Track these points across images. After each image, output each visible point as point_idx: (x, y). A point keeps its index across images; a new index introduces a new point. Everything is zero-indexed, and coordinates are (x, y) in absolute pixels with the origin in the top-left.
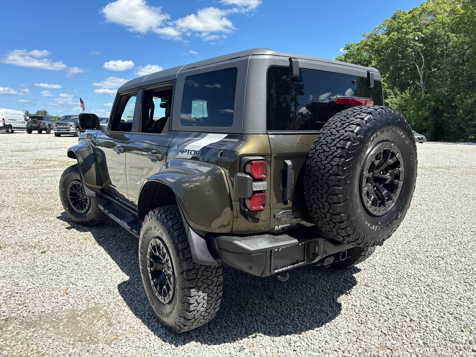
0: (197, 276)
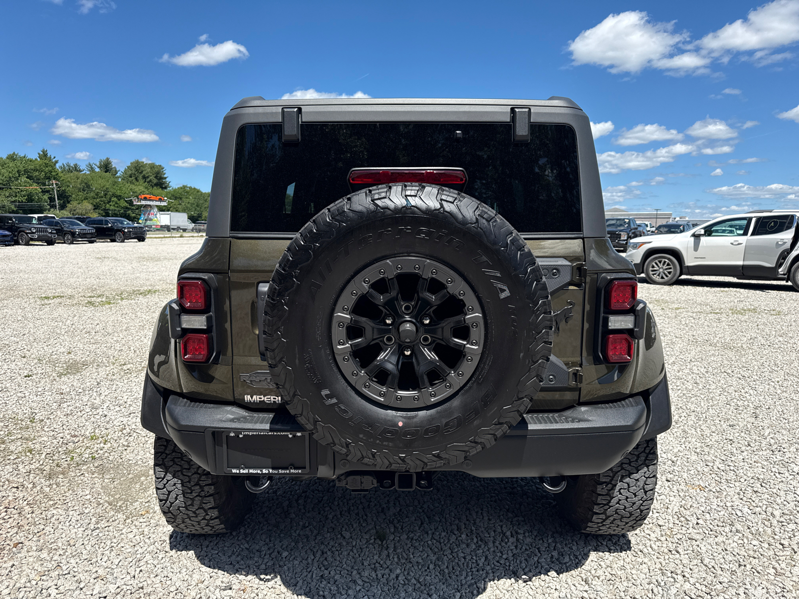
0: (165, 449)
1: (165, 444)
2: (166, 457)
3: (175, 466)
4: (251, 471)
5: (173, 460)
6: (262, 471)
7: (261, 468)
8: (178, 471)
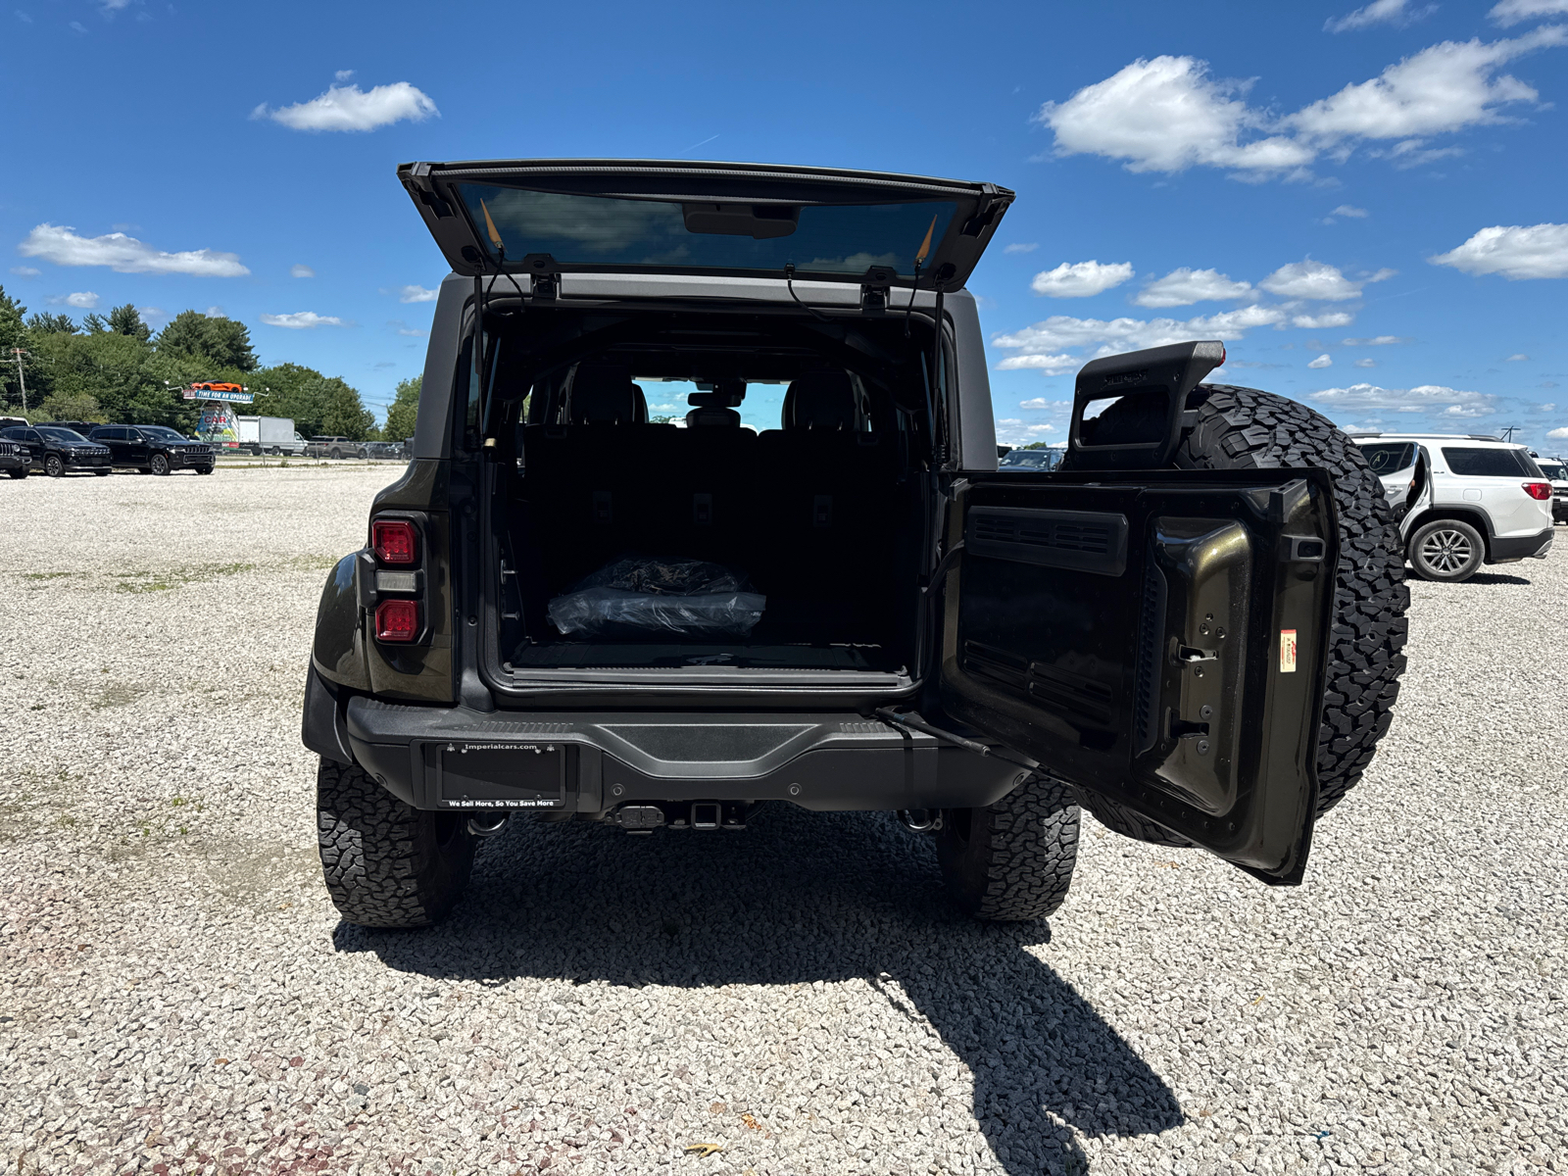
0: (336, 785)
1: (337, 776)
2: (338, 797)
3: (352, 810)
4: (478, 803)
5: (349, 801)
6: (494, 803)
7: (493, 799)
8: (357, 818)
